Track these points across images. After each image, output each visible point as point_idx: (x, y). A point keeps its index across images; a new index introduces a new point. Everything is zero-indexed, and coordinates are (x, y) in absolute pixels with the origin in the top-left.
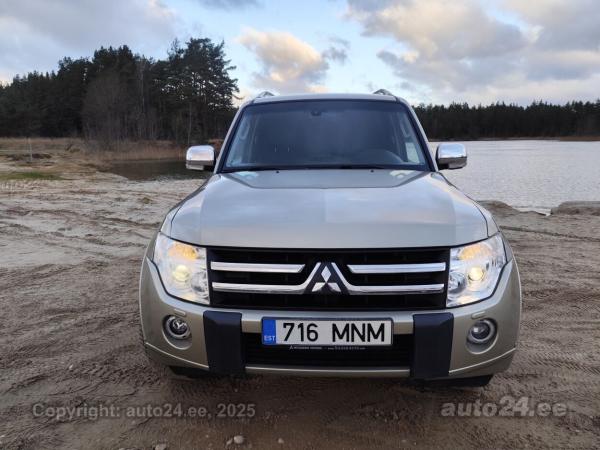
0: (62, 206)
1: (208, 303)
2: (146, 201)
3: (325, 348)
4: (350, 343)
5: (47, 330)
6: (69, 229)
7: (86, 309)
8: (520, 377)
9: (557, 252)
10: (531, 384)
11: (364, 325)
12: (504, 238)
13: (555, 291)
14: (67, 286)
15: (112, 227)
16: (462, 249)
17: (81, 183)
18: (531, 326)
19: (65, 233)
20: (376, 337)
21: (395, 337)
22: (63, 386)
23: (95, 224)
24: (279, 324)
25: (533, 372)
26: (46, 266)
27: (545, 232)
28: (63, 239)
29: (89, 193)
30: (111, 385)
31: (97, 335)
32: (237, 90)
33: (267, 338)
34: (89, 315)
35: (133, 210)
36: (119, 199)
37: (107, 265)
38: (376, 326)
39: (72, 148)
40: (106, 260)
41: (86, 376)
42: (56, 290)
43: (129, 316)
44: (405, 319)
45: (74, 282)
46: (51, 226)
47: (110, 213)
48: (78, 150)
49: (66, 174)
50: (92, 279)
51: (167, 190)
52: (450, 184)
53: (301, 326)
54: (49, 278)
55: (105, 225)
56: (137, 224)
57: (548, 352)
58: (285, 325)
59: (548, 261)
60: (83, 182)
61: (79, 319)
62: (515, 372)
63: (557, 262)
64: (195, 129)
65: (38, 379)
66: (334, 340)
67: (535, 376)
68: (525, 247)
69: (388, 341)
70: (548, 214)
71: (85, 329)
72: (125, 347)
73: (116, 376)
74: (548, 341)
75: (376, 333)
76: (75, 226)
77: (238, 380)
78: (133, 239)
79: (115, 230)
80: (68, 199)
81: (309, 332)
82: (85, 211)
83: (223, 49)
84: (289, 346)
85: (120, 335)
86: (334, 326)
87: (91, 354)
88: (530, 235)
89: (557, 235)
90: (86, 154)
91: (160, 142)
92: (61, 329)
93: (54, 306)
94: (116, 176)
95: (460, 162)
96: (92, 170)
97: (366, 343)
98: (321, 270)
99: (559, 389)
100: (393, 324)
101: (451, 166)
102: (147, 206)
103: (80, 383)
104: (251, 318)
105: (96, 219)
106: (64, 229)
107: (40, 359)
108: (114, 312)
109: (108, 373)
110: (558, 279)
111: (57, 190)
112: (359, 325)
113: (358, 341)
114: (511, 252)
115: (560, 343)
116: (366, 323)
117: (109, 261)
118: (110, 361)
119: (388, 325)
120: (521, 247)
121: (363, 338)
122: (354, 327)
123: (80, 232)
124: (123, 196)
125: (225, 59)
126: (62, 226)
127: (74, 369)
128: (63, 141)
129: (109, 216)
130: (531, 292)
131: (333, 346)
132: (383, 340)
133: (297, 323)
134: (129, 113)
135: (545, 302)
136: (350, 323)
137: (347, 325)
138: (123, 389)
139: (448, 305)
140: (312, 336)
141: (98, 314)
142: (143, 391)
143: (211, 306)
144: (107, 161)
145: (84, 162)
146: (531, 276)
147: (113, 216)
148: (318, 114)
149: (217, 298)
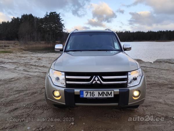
0: (15, 61)
1: (65, 87)
2: (39, 59)
3: (96, 98)
4: (103, 97)
5: (16, 96)
6: (18, 68)
7: (26, 90)
8: (146, 106)
9: (155, 73)
10: (149, 108)
11: (106, 92)
12: (142, 69)
13: (155, 83)
14: (20, 84)
15: (31, 67)
16: (131, 72)
17: (19, 54)
18: (148, 93)
19: (17, 69)
20: (110, 95)
21: (115, 95)
22: (23, 111)
23: (25, 66)
24: (84, 92)
25: (149, 105)
26: (13, 78)
27: (152, 68)
28: (17, 70)
29: (22, 57)
30: (36, 110)
31: (30, 97)
32: (64, 27)
33: (81, 96)
34: (27, 92)
35: (35, 62)
36: (31, 59)
37: (30, 78)
38: (110, 92)
39: (16, 44)
40: (30, 76)
41: (29, 108)
42: (17, 85)
43: (39, 92)
44: (117, 90)
45: (22, 83)
46: (12, 67)
47: (29, 63)
48: (17, 44)
49: (14, 51)
50: (27, 82)
51: (45, 56)
52: (127, 55)
53: (90, 92)
54: (14, 82)
55: (28, 66)
56: (37, 66)
57: (153, 100)
58: (86, 92)
59: (153, 75)
60: (20, 54)
61: (25, 93)
62: (145, 105)
63: (155, 76)
64: (52, 38)
65: (16, 109)
66: (99, 96)
67: (150, 106)
68: (147, 72)
69: (113, 96)
70: (153, 63)
71: (27, 95)
72: (39, 100)
73: (38, 108)
74: (153, 97)
75: (110, 94)
76: (19, 67)
77: (71, 108)
78: (37, 70)
79: (31, 68)
80: (16, 59)
81: (92, 94)
82: (22, 62)
83: (60, 15)
84: (87, 98)
85: (37, 97)
86: (99, 92)
87: (30, 102)
88: (148, 68)
89: (155, 68)
90: (20, 45)
91: (42, 42)
92: (20, 96)
93: (17, 89)
94: (29, 52)
95: (129, 49)
96: (22, 50)
97: (107, 97)
98: (95, 78)
99: (156, 109)
100: (114, 91)
101: (127, 50)
102: (40, 61)
103: (28, 110)
104: (77, 91)
105: (25, 65)
106: (16, 68)
107: (15, 104)
108: (34, 91)
109: (35, 107)
110: (156, 80)
111: (12, 56)
112: (105, 92)
113: (105, 96)
114: (144, 73)
115: (156, 97)
116: (107, 91)
117: (31, 76)
118: (35, 104)
119: (113, 92)
120: (146, 72)
121: (106, 95)
122: (104, 93)
123: (21, 68)
124: (32, 58)
125: (61, 18)
126: (16, 67)
127: (25, 106)
128: (13, 42)
129: (29, 64)
130: (149, 84)
131: (98, 98)
132: (111, 96)
133: (89, 92)
134: (32, 34)
135: (152, 86)
136: (103, 91)
137: (102, 92)
138: (40, 111)
139: (128, 87)
140: (93, 95)
141: (30, 91)
142: (45, 112)
143: (66, 88)
144: (26, 48)
145: (20, 48)
146: (149, 80)
147: (30, 64)
148: (91, 36)
149: (68, 86)
